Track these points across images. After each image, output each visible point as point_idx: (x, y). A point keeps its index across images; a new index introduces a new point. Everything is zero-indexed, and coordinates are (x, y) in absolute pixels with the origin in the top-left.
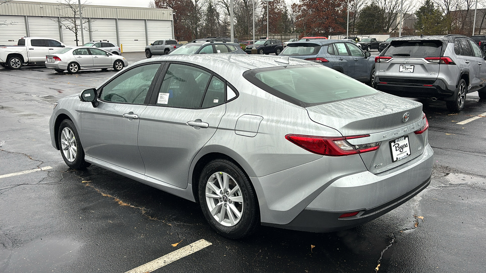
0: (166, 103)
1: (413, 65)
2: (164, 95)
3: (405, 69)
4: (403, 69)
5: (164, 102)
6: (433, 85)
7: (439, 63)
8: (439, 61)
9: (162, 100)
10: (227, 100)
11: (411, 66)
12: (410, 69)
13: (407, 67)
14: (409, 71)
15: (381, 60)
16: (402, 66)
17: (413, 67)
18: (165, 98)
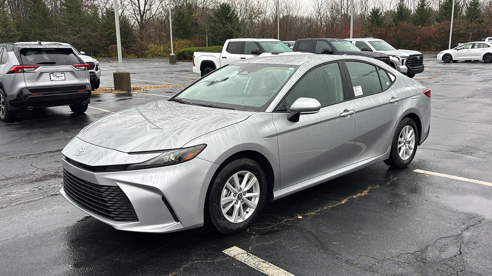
0: (362, 94)
1: (62, 72)
2: (357, 87)
3: (56, 78)
4: (54, 78)
5: (360, 93)
6: (86, 90)
7: (85, 70)
8: (84, 67)
9: (358, 92)
10: (393, 81)
11: (61, 73)
12: (61, 77)
13: (57, 75)
14: (61, 79)
15: (25, 69)
16: (52, 74)
17: (63, 75)
18: (359, 90)
